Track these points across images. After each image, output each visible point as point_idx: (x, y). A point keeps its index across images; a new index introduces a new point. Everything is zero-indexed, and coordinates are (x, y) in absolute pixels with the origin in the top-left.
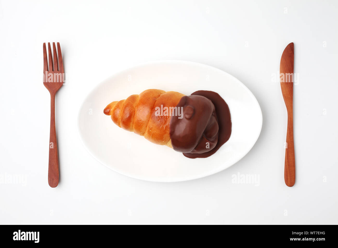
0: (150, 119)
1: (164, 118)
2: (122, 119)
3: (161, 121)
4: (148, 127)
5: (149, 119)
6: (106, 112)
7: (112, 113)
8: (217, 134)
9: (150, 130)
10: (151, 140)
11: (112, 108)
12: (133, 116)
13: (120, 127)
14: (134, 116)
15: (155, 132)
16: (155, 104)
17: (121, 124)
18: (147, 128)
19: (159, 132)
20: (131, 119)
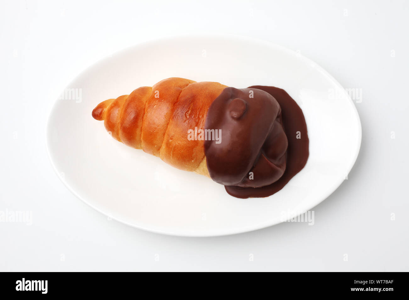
0: (171, 121)
1: (194, 117)
2: (122, 123)
3: (189, 123)
4: (166, 135)
5: (169, 121)
6: (97, 114)
7: (105, 115)
8: (285, 153)
9: (171, 141)
10: (172, 159)
11: (106, 107)
12: (141, 118)
13: (119, 139)
14: (143, 118)
15: (179, 143)
16: (180, 96)
17: (120, 132)
18: (165, 137)
19: (186, 143)
20: (137, 122)
